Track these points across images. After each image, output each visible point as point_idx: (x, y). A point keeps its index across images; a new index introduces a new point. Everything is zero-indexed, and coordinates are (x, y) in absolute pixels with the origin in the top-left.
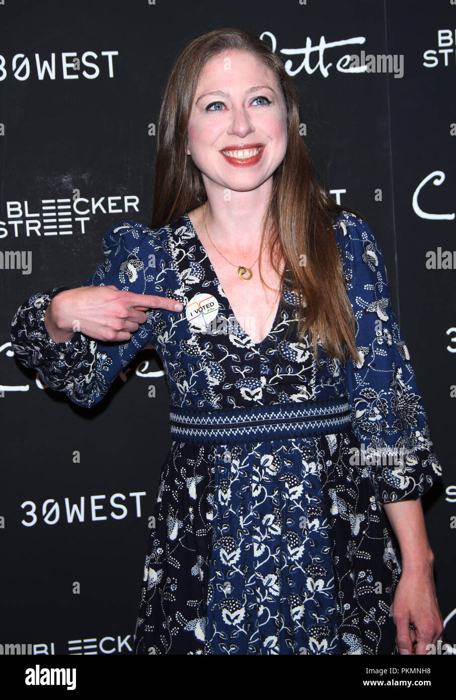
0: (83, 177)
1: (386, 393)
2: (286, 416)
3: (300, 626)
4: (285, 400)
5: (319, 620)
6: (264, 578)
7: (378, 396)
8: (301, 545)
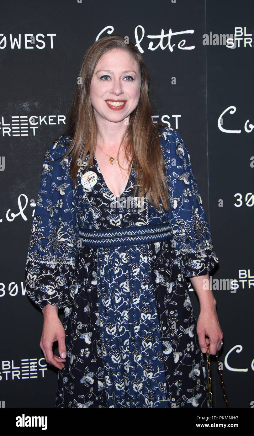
0: (35, 104)
1: (189, 222)
2: (133, 234)
3: (138, 335)
4: (132, 225)
5: (148, 333)
6: (121, 313)
7: (185, 223)
8: (138, 297)
